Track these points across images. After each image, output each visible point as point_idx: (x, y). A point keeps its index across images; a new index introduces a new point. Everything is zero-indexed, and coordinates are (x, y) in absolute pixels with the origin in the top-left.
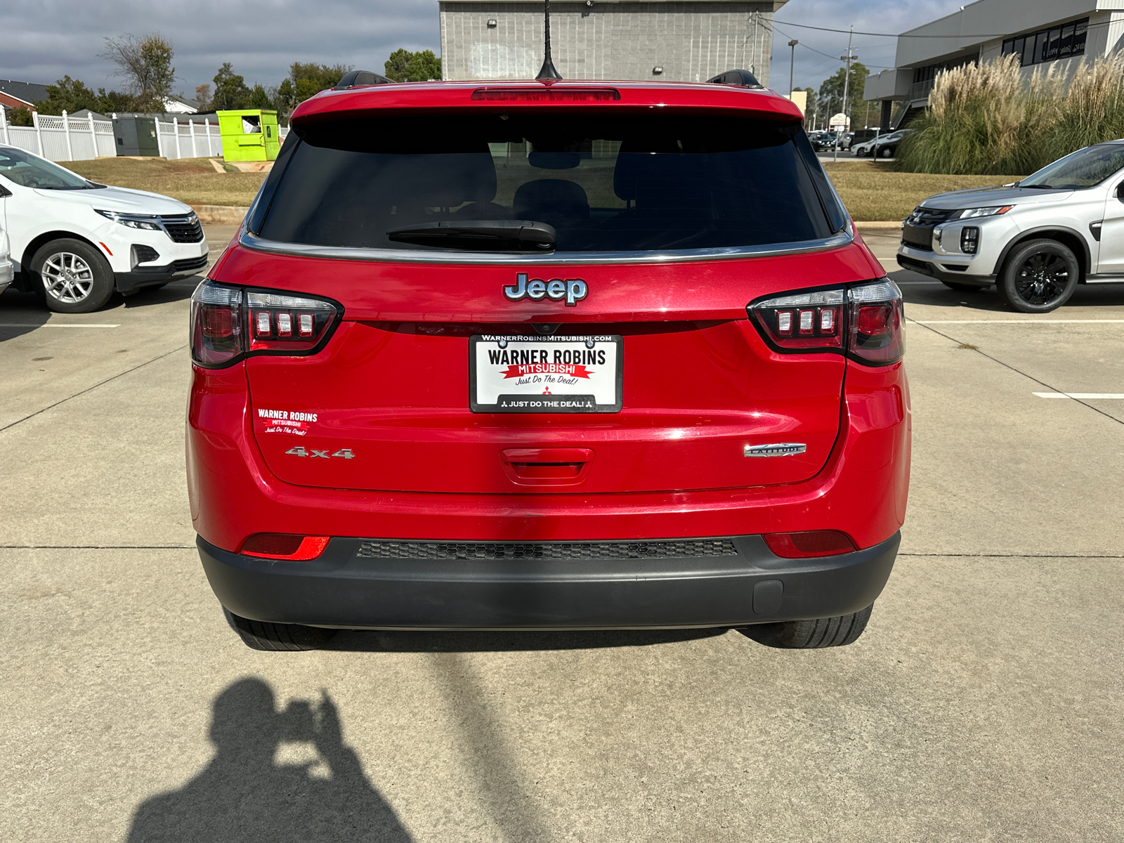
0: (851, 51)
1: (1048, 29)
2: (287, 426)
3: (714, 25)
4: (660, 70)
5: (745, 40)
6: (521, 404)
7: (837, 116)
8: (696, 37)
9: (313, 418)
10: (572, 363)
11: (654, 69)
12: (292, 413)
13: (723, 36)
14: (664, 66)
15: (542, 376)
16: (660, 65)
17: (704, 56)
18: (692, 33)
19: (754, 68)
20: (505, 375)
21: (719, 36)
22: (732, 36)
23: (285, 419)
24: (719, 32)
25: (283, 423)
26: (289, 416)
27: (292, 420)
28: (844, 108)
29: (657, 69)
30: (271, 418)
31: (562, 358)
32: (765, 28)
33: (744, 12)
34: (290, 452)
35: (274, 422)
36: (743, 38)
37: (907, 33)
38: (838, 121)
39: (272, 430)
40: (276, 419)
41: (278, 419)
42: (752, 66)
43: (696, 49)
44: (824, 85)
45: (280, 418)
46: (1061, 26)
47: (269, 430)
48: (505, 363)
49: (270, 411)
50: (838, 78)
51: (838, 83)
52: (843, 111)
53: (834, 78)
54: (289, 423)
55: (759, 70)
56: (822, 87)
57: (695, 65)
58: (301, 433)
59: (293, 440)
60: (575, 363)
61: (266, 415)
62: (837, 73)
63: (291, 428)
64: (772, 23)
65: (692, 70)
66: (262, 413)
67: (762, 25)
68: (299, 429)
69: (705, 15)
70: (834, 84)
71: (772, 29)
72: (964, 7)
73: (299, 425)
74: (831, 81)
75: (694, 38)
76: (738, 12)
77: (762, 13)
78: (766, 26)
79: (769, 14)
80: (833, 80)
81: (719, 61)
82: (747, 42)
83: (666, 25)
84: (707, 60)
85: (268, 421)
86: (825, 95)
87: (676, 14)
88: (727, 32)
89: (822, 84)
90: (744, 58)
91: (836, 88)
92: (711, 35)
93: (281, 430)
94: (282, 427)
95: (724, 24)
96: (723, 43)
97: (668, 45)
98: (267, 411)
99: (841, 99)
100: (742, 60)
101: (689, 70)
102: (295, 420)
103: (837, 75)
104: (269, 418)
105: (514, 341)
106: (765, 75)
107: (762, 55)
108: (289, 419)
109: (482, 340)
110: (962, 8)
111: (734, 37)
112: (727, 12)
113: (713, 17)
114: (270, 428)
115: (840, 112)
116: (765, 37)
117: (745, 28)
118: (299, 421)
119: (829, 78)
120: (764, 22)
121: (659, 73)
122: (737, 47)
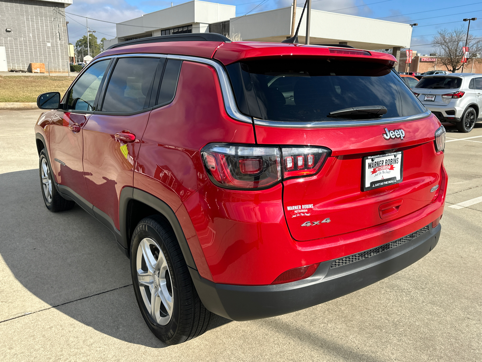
0: (88, 28)
1: (178, 27)
2: (302, 212)
3: (36, 11)
4: (10, 30)
5: (53, 20)
6: (378, 185)
7: (87, 56)
8: (27, 16)
9: (312, 206)
10: (390, 164)
11: (6, 29)
12: (303, 205)
13: (41, 17)
14: (12, 28)
15: (381, 171)
16: (9, 28)
17: (33, 25)
18: (25, 14)
19: (59, 33)
20: (372, 173)
21: (39, 17)
22: (46, 17)
23: (300, 209)
24: (39, 15)
25: (300, 211)
26: (301, 207)
27: (303, 209)
28: (89, 53)
29: (8, 30)
30: (294, 210)
31: (387, 163)
32: (62, 15)
33: (51, 7)
34: (304, 225)
35: (295, 211)
36: (52, 18)
37: (121, 23)
38: (87, 59)
39: (295, 216)
40: (296, 210)
41: (297, 210)
42: (58, 32)
43: (28, 22)
44: (77, 43)
45: (298, 209)
46: (183, 27)
47: (294, 216)
48: (372, 168)
49: (293, 206)
50: (83, 40)
51: (84, 42)
52: (89, 54)
53: (82, 39)
54: (302, 211)
55: (62, 34)
56: (76, 43)
57: (29, 29)
58: (308, 215)
59: (305, 219)
60: (391, 164)
61: (291, 209)
62: (82, 37)
63: (303, 213)
64: (65, 13)
65: (27, 31)
66: (289, 208)
67: (60, 14)
68: (307, 213)
69: (30, 6)
70: (82, 42)
71: (65, 16)
72: (144, 15)
73: (307, 211)
74: (80, 41)
75: (26, 16)
76: (47, 6)
77: (59, 8)
78: (63, 14)
79: (63, 9)
80: (81, 41)
81: (41, 28)
82: (54, 20)
83: (9, 8)
84: (34, 27)
85: (293, 211)
86: (78, 47)
87: (14, 4)
88: (43, 15)
89: (76, 42)
90: (54, 28)
91: (83, 44)
92: (35, 16)
93: (299, 215)
94: (300, 213)
95: (41, 11)
96: (42, 20)
97: (12, 18)
98: (291, 207)
99: (86, 49)
100: (53, 29)
101: (26, 31)
102: (305, 209)
103: (83, 39)
104: (293, 210)
105: (377, 158)
106: (65, 37)
107: (62, 27)
108: (302, 209)
109: (368, 159)
110: (143, 16)
111: (47, 18)
112: (42, 6)
113: (35, 7)
114: (294, 215)
115: (88, 55)
116: (62, 19)
117: (52, 14)
118: (306, 209)
119: (79, 40)
120: (61, 13)
121: (9, 31)
122: (49, 23)
